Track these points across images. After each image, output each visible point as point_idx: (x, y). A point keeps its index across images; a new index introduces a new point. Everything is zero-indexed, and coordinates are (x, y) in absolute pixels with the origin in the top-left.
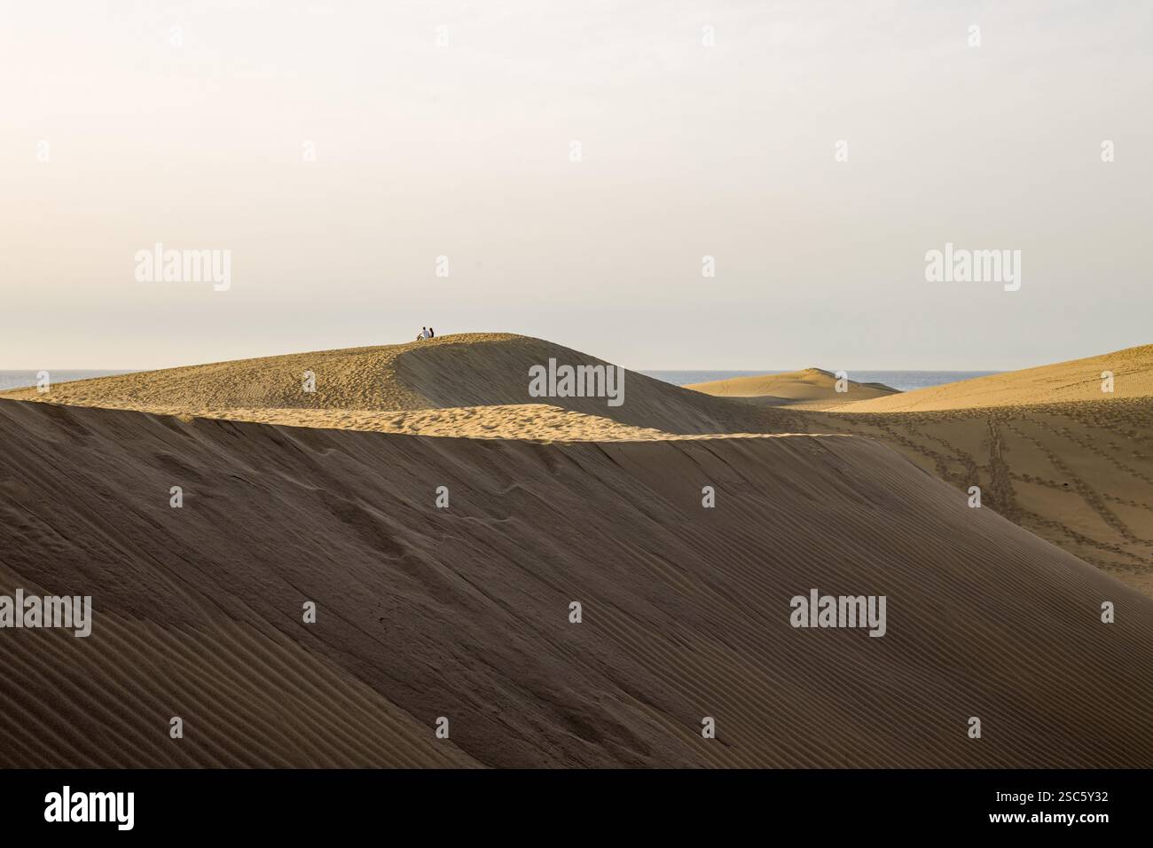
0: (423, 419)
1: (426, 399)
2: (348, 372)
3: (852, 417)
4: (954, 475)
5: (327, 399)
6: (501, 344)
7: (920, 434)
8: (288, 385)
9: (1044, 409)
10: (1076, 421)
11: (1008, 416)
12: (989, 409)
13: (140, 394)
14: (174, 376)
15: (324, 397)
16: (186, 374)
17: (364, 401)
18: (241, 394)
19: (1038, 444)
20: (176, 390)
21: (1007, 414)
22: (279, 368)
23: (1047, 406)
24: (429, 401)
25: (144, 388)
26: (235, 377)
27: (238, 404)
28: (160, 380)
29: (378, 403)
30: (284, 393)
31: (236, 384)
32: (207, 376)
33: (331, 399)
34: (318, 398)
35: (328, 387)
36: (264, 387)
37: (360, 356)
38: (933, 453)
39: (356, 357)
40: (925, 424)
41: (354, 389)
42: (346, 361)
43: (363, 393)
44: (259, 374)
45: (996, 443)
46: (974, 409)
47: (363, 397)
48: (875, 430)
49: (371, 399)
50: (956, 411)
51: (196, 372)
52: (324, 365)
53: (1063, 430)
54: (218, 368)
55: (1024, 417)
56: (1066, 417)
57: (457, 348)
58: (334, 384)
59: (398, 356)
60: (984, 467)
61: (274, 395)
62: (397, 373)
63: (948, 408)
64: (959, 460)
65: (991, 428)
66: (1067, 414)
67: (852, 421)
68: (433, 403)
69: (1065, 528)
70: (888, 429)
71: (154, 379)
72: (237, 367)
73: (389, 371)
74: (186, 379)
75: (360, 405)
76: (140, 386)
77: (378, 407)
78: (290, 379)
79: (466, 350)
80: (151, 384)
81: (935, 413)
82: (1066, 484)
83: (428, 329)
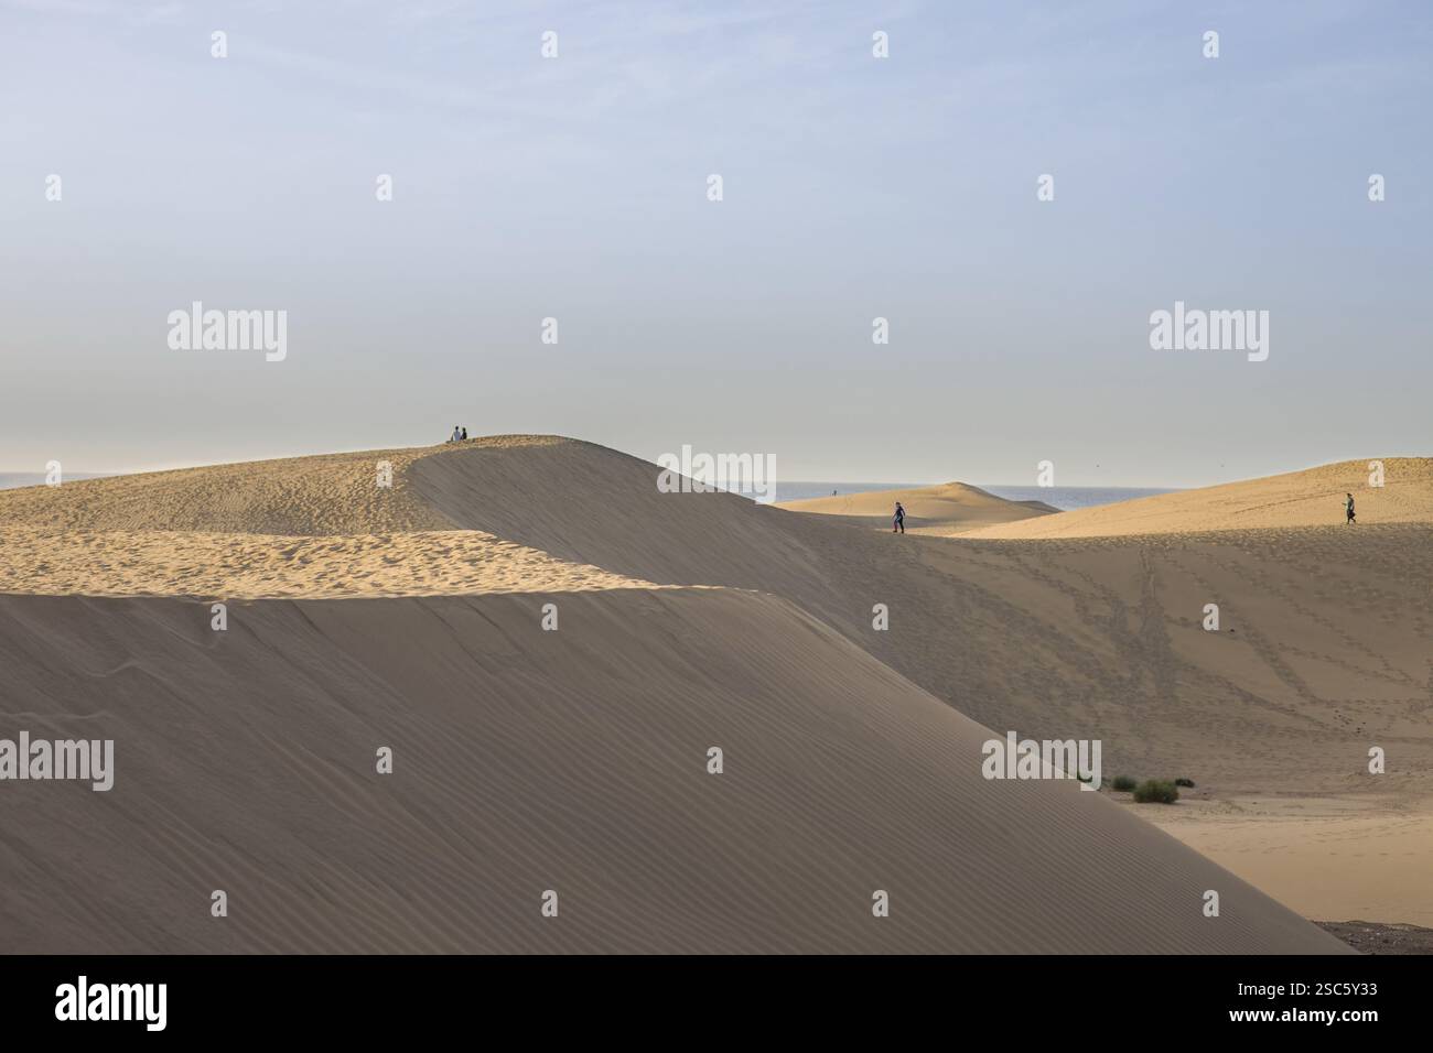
0: (322, 547)
1: (444, 515)
2: (350, 482)
3: (975, 545)
4: (1096, 617)
5: (322, 514)
6: (544, 449)
7: (1057, 567)
8: (275, 497)
9: (1209, 539)
10: (1248, 553)
11: (1166, 545)
12: (1142, 537)
13: (90, 506)
14: (134, 484)
15: (318, 511)
16: (151, 481)
17: (366, 518)
18: (214, 508)
19: (1201, 581)
20: (135, 501)
21: (1164, 543)
22: (266, 475)
23: (1213, 534)
24: (448, 518)
25: (97, 498)
26: (210, 486)
27: (209, 519)
28: (117, 488)
29: (383, 521)
30: (269, 506)
31: (210, 495)
32: (176, 484)
33: (326, 515)
34: (310, 514)
35: (325, 500)
36: (245, 499)
37: (368, 462)
38: (1073, 590)
39: (362, 463)
40: (1064, 554)
41: (355, 503)
42: (349, 467)
43: (367, 508)
44: (240, 483)
45: (1149, 578)
46: (1125, 537)
47: (365, 512)
48: (1003, 561)
49: (375, 515)
50: (1102, 539)
51: (164, 478)
52: (322, 472)
53: (1231, 564)
54: (192, 474)
55: (1185, 547)
56: (1236, 548)
57: (488, 453)
58: (332, 496)
59: (414, 462)
60: (1133, 608)
61: (256, 508)
62: (410, 484)
63: (1092, 535)
64: (1104, 598)
65: (1144, 560)
66: (1237, 545)
67: (974, 549)
68: (452, 521)
69: (1230, 684)
70: (1018, 560)
71: (109, 488)
72: (214, 473)
73: (400, 481)
74: (149, 487)
75: (362, 522)
76: (91, 496)
77: (383, 524)
78: (278, 488)
79: (500, 455)
80: (105, 494)
81: (1076, 541)
82: (1232, 630)
83: (460, 430)
